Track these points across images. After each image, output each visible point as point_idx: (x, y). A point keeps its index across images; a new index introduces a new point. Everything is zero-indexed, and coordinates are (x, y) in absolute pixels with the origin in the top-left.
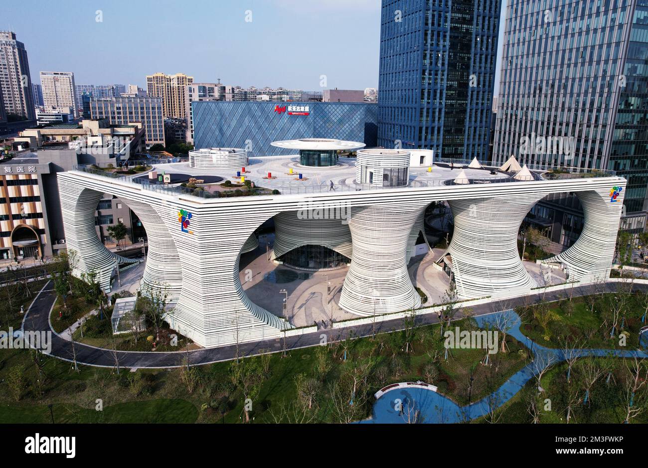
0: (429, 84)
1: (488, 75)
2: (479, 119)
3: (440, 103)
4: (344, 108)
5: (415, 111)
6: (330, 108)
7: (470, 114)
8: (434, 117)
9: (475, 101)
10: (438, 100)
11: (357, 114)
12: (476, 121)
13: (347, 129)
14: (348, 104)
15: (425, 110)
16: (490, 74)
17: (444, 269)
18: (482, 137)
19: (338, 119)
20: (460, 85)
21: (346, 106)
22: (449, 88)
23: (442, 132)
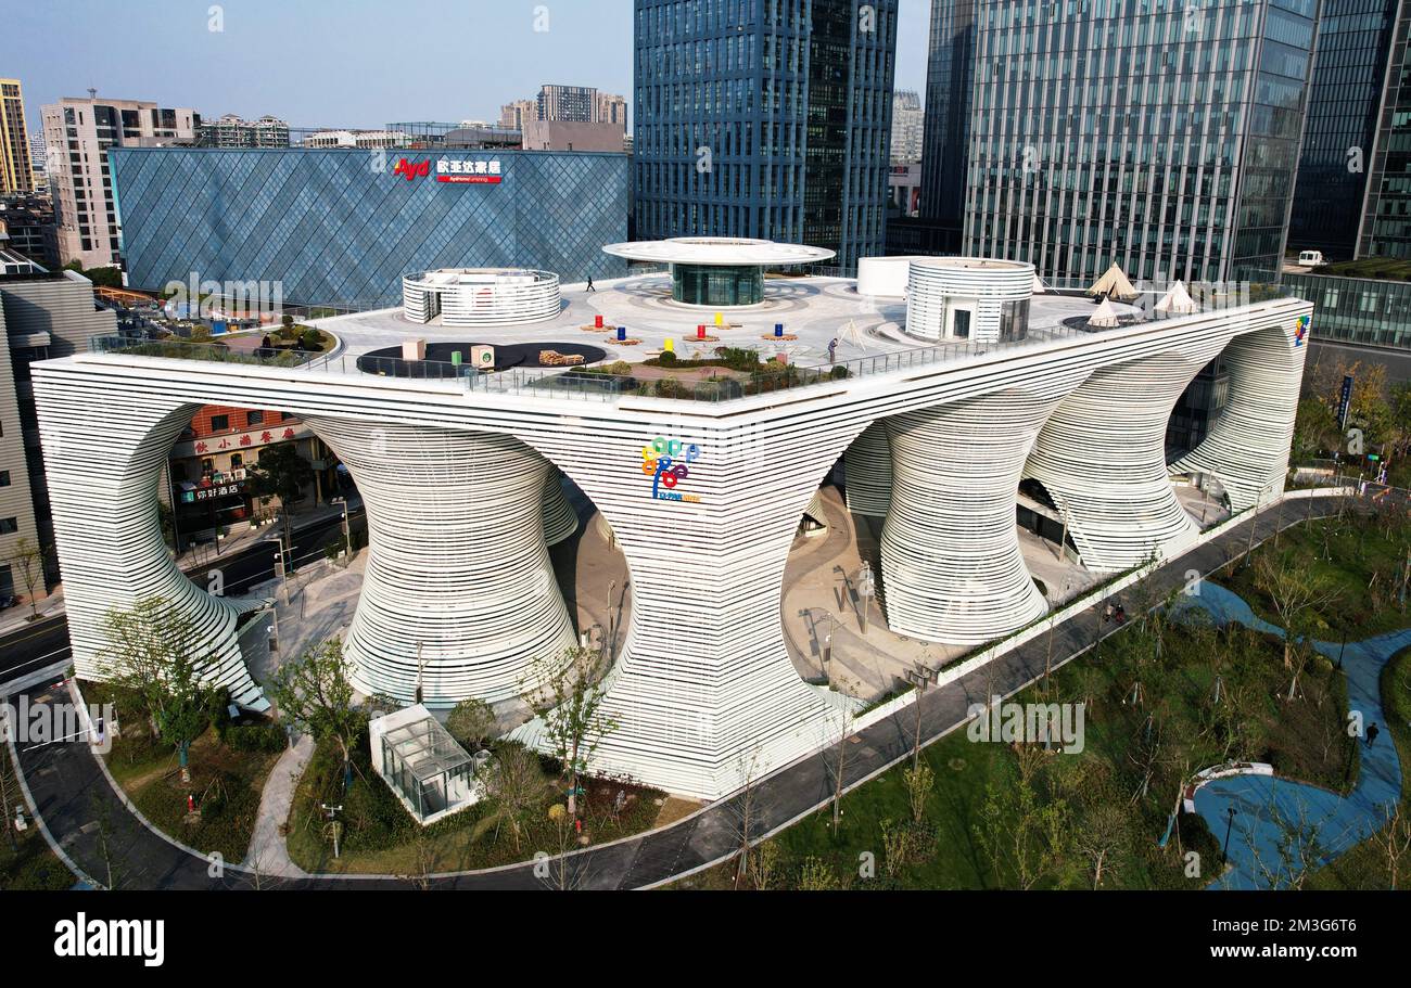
0: (776, 110)
1: (881, 94)
2: (866, 190)
3: (797, 155)
4: (582, 165)
5: (749, 172)
6: (551, 165)
7: (851, 179)
8: (785, 186)
9: (859, 150)
10: (793, 147)
11: (611, 180)
12: (861, 193)
13: (591, 215)
14: (591, 155)
15: (769, 169)
16: (885, 92)
18: (874, 227)
19: (569, 190)
20: (831, 112)
21: (586, 160)
22: (814, 120)
23: (801, 219)
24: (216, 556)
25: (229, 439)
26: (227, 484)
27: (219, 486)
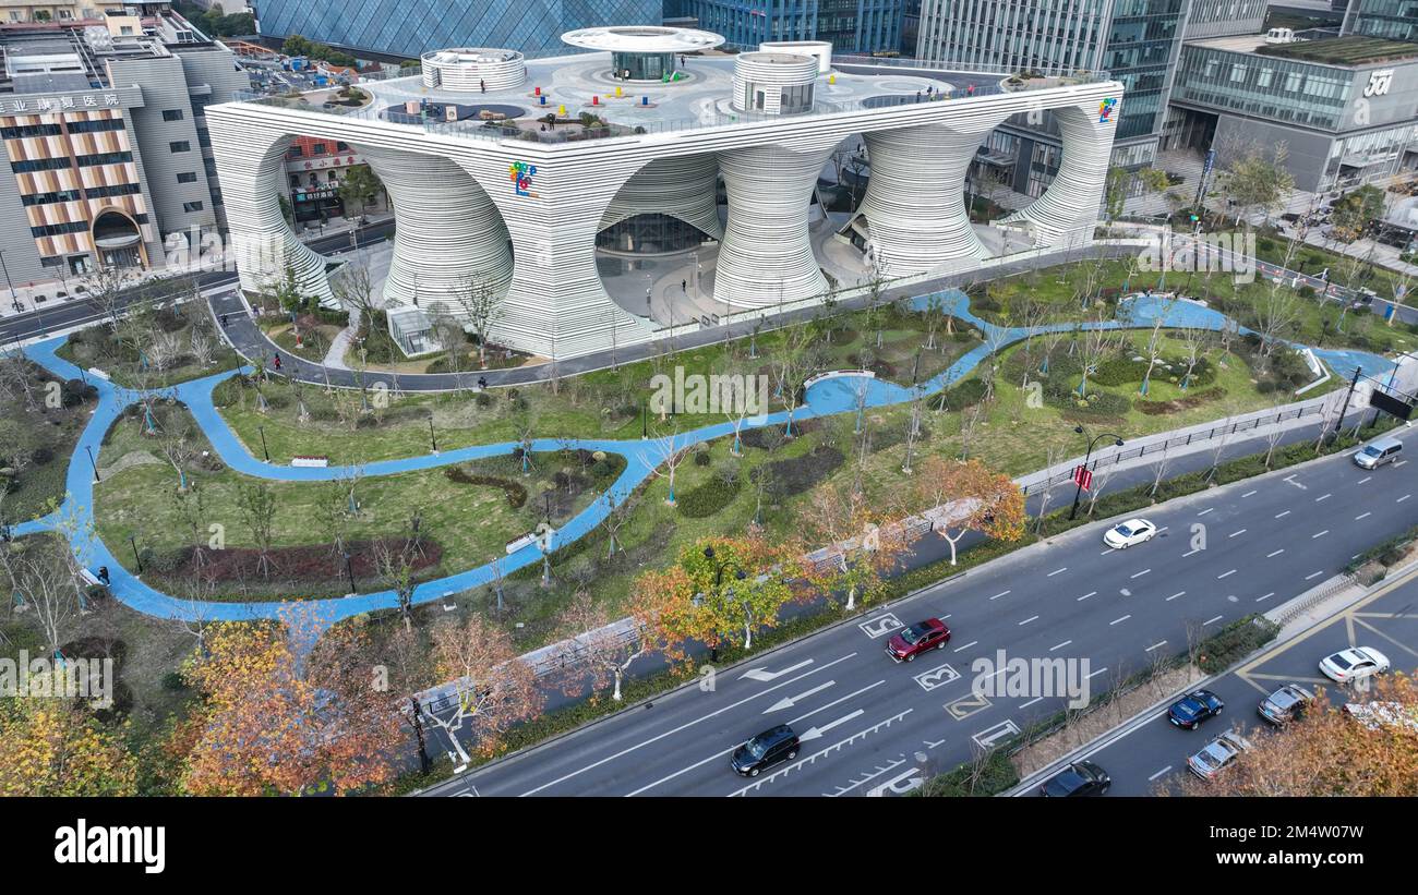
17: (853, 241)
24: (320, 236)
25: (326, 160)
26: (326, 191)
27: (320, 191)
